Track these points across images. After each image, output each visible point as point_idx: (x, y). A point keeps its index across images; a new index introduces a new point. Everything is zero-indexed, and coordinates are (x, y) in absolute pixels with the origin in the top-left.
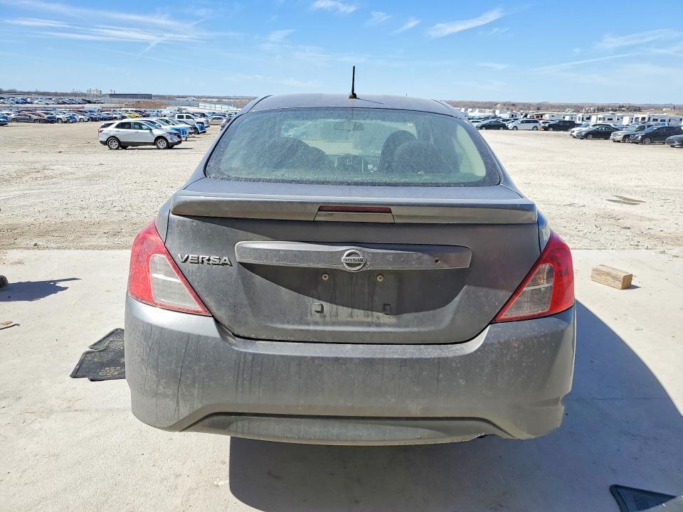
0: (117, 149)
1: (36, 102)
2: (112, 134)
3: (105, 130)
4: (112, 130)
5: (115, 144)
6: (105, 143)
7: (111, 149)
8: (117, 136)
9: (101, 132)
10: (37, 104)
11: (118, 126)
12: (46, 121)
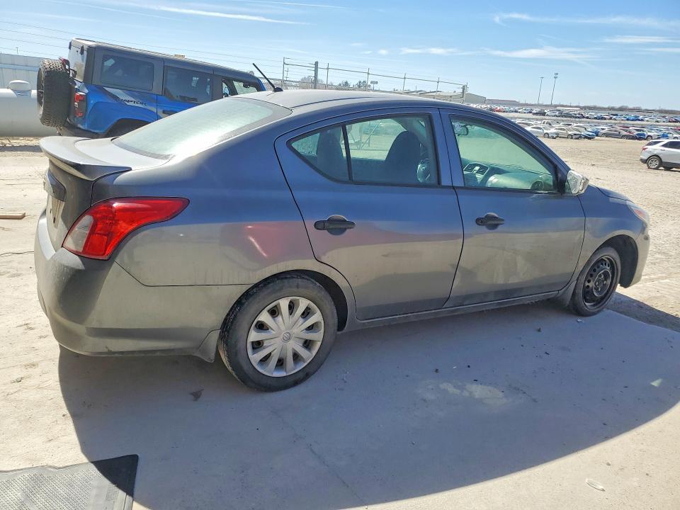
0: (657, 169)
1: (646, 119)
2: (655, 153)
3: (650, 148)
4: (657, 149)
5: (655, 164)
6: (645, 161)
7: (649, 168)
8: (660, 156)
9: (644, 149)
10: (647, 121)
11: (665, 146)
12: (634, 138)
